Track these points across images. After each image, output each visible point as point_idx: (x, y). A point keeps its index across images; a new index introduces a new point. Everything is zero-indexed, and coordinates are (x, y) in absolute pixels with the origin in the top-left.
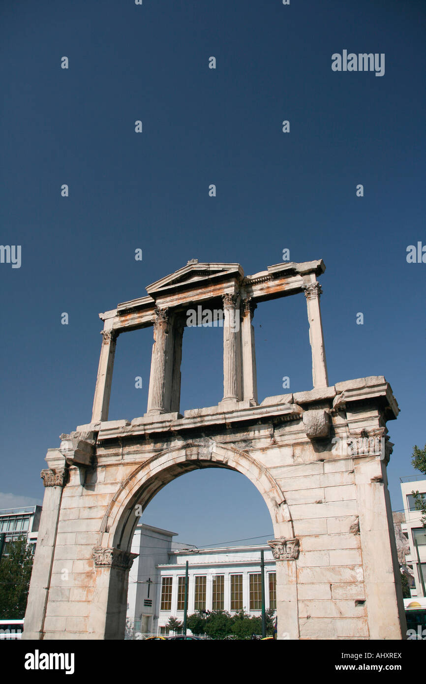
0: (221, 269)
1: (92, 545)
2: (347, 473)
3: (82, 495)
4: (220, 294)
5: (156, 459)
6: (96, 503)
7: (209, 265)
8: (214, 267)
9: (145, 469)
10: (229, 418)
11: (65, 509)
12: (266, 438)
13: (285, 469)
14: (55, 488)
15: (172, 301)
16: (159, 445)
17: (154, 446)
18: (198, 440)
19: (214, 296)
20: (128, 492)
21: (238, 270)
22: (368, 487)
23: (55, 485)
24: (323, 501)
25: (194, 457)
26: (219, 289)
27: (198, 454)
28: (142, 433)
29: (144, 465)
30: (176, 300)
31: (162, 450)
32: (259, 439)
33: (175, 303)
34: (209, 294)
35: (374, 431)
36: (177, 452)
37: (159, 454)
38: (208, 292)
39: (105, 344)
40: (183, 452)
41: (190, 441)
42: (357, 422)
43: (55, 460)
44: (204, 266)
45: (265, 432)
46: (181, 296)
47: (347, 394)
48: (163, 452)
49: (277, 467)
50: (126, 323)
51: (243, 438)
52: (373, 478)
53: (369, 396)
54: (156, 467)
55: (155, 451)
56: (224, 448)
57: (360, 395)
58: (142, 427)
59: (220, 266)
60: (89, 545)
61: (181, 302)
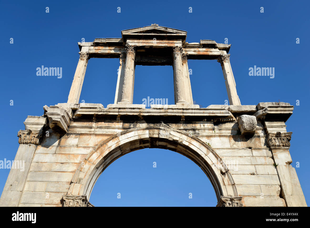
0: (175, 32)
1: (61, 192)
2: (268, 158)
3: (55, 153)
4: (172, 46)
5: (124, 134)
6: (68, 160)
7: (167, 28)
8: (170, 30)
9: (115, 139)
10: (186, 113)
11: (37, 162)
12: (209, 130)
13: (225, 150)
14: (30, 145)
15: (138, 43)
16: (127, 125)
17: (123, 125)
18: (158, 125)
19: (168, 46)
20: (99, 154)
21: (186, 35)
22: (284, 167)
23: (31, 143)
24: (255, 173)
25: (156, 136)
26: (172, 43)
27: (159, 134)
28: (117, 114)
29: (114, 137)
30: (141, 43)
31: (130, 128)
32: (204, 130)
33: (141, 45)
34: (165, 44)
35: (285, 134)
36: (142, 131)
37: (126, 130)
38: (164, 43)
39: (81, 60)
40: (147, 132)
41: (152, 125)
42: (272, 127)
43: (33, 124)
44: (163, 28)
45: (208, 125)
46: (144, 41)
47: (269, 109)
48: (130, 130)
49: (220, 149)
50: (99, 51)
51: (193, 128)
52: (287, 162)
53: (282, 112)
54: (124, 139)
55: (124, 128)
56: (179, 133)
57: (277, 111)
58: (117, 110)
59: (174, 30)
60: (58, 192)
61: (144, 44)
